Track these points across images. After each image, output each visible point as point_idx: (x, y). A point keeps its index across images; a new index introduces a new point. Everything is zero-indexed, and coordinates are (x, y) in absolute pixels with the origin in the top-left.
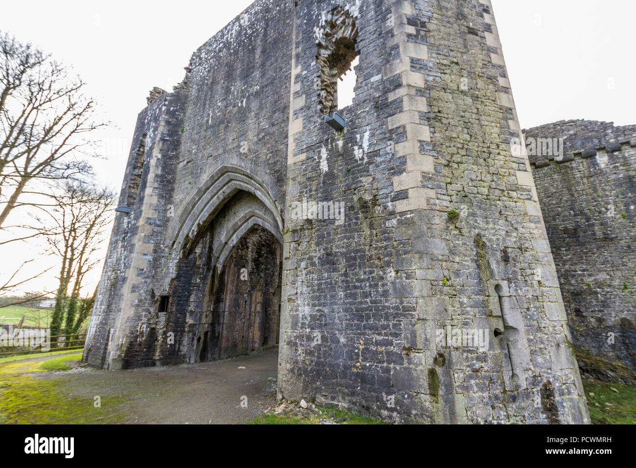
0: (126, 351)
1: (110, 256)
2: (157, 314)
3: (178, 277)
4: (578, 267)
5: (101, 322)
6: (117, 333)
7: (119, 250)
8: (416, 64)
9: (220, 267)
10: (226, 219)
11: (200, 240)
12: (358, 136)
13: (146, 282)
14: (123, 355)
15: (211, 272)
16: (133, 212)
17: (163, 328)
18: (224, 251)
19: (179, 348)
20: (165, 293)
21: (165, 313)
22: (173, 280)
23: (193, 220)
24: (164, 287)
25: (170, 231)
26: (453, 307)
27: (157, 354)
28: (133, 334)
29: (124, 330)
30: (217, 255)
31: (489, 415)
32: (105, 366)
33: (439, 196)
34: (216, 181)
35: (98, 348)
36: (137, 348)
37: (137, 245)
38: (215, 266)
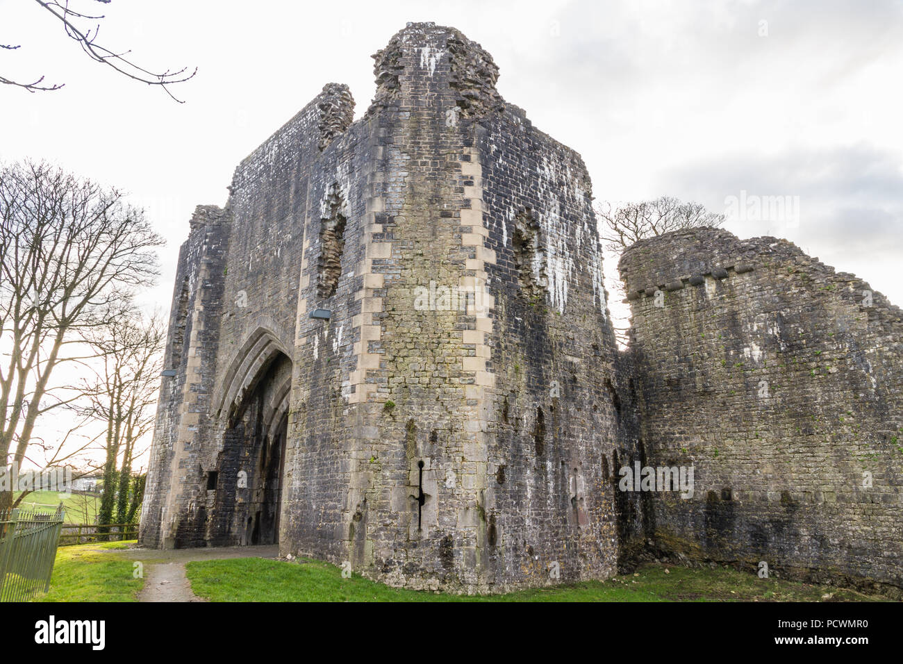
0: (178, 530)
1: (159, 426)
2: (206, 492)
3: (225, 451)
4: (676, 429)
5: (153, 501)
6: (168, 511)
7: (166, 420)
8: (378, 265)
9: (271, 437)
10: (275, 380)
11: (248, 406)
12: (337, 329)
13: (193, 457)
14: (175, 534)
15: (262, 444)
16: (178, 376)
17: (213, 507)
18: (275, 419)
19: (229, 528)
20: (213, 469)
21: (214, 491)
22: (220, 453)
23: (238, 385)
24: (211, 463)
25: (215, 398)
26: (376, 479)
27: (208, 534)
28: (183, 512)
29: (175, 509)
30: (267, 424)
31: (391, 556)
32: (160, 546)
33: (380, 389)
34: (255, 342)
35: (152, 529)
36: (187, 528)
37: (182, 415)
38: (266, 436)
